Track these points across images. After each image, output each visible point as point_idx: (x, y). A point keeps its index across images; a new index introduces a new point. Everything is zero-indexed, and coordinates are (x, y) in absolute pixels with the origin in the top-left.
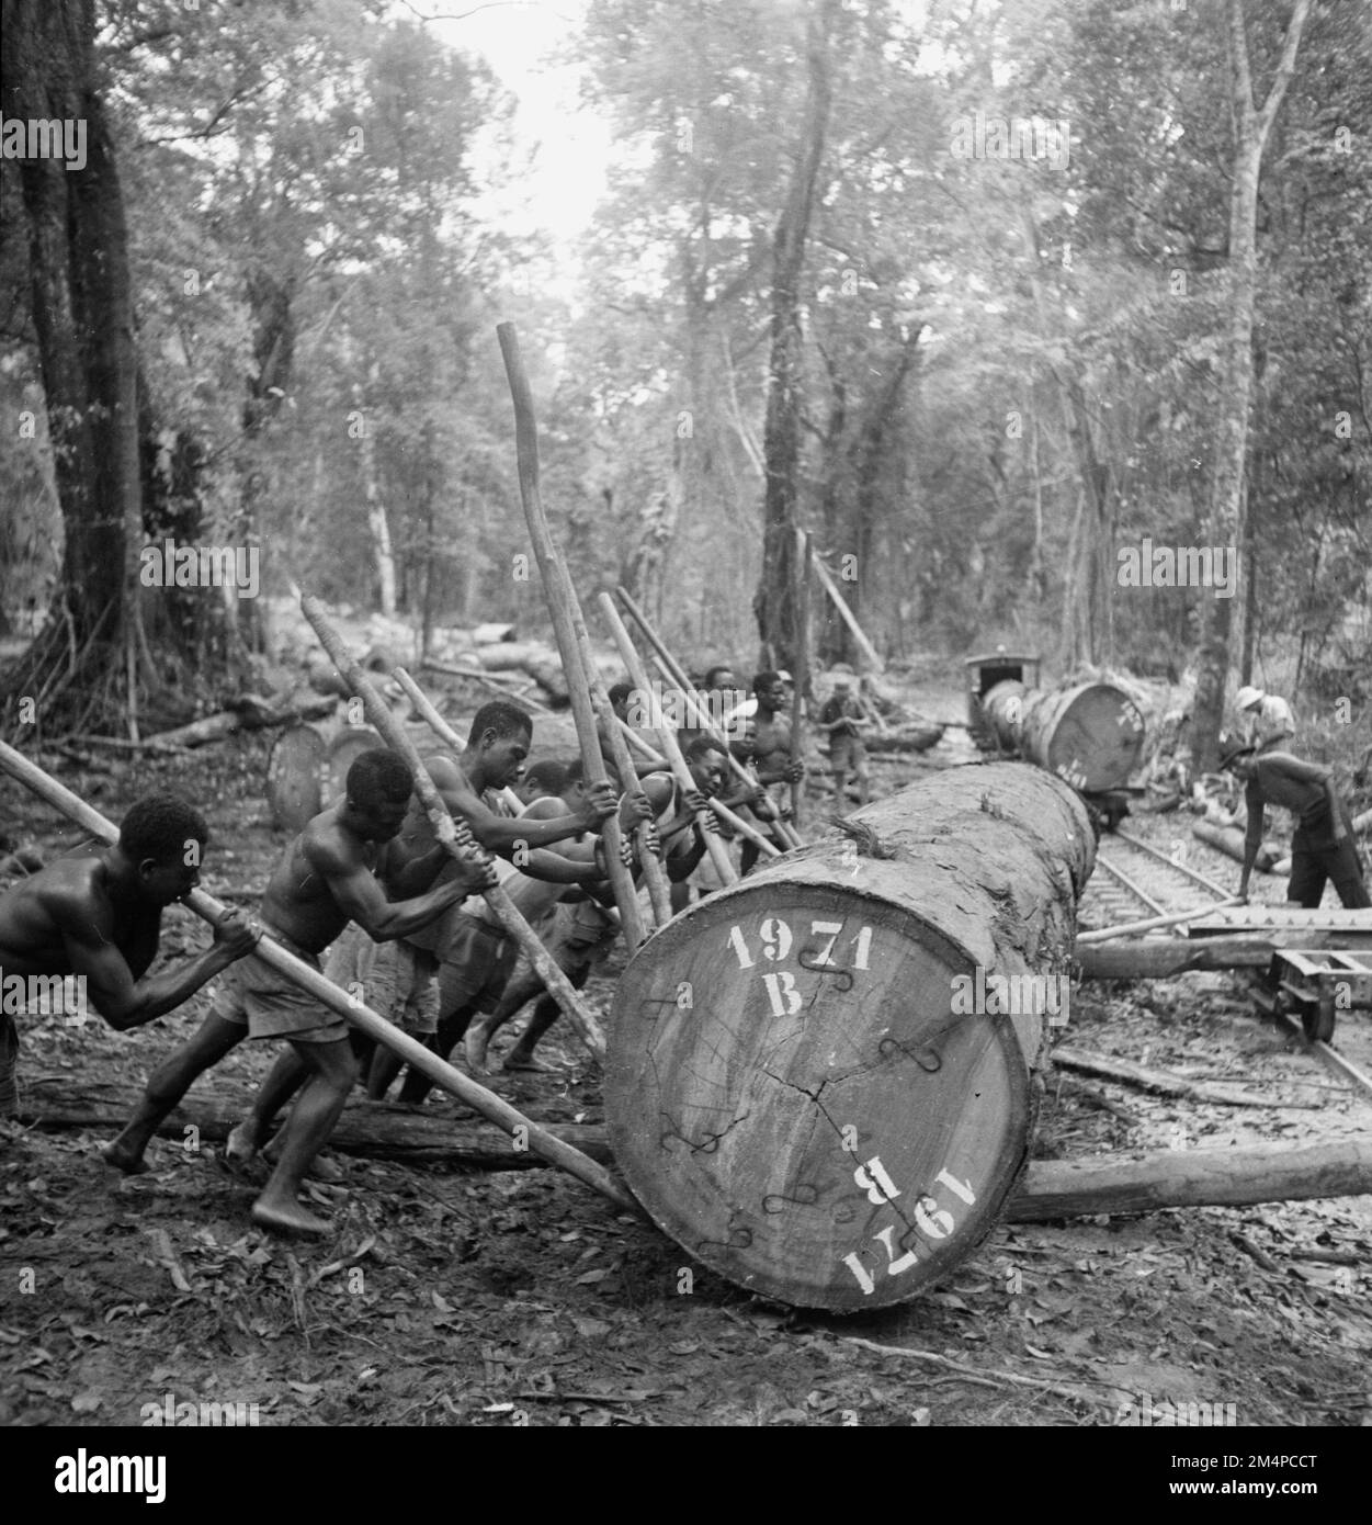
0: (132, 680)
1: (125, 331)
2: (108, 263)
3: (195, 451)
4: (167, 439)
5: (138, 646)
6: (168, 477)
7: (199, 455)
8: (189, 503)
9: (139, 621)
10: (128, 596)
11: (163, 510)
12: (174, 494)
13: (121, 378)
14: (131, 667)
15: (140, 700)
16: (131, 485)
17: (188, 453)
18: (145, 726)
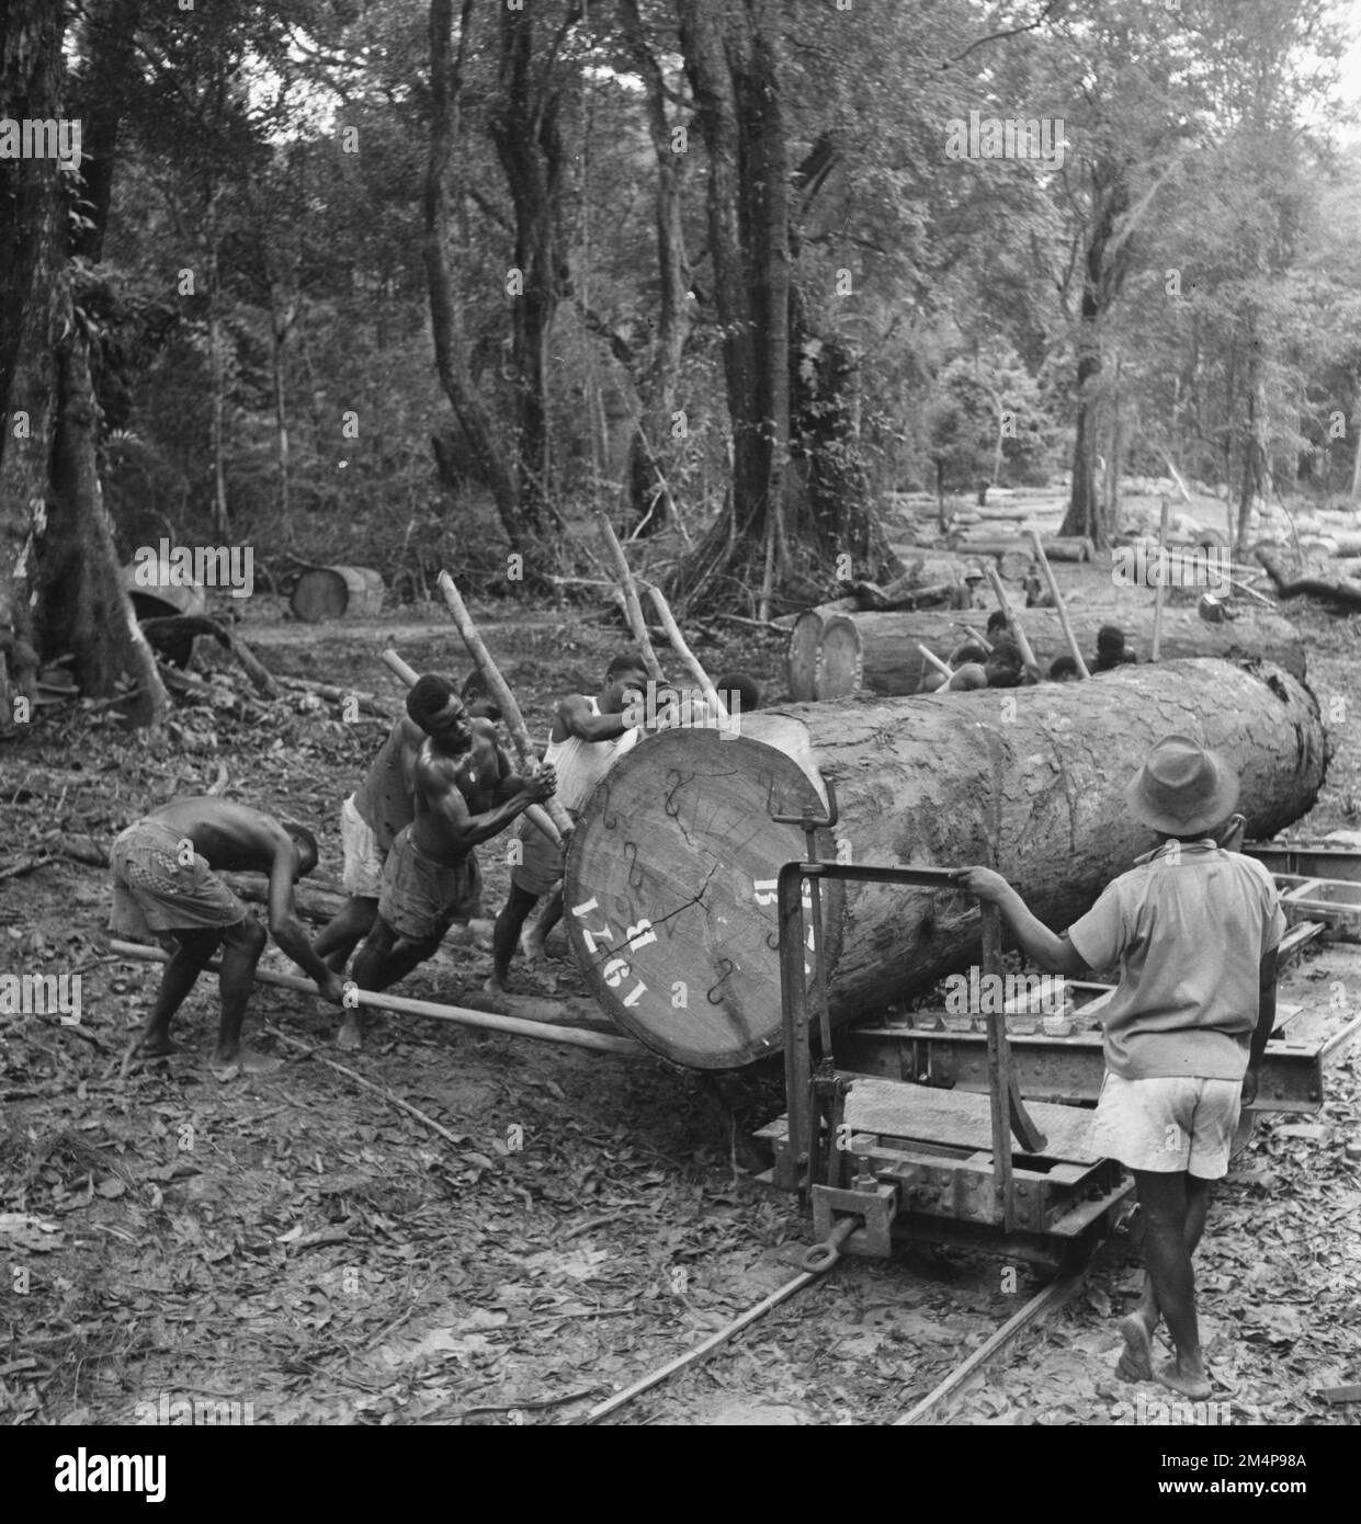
0: (768, 567)
1: (779, 253)
2: (767, 193)
3: (840, 358)
4: (812, 349)
5: (777, 536)
6: (813, 384)
7: (844, 361)
8: (830, 407)
9: (779, 514)
10: (771, 492)
11: (808, 414)
12: (819, 398)
13: (774, 296)
14: (770, 554)
15: (774, 585)
16: (780, 390)
17: (834, 361)
18: (778, 607)
